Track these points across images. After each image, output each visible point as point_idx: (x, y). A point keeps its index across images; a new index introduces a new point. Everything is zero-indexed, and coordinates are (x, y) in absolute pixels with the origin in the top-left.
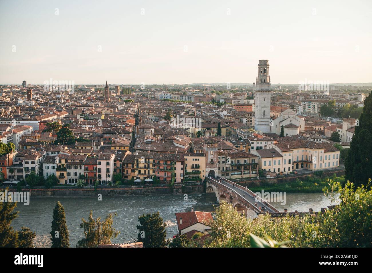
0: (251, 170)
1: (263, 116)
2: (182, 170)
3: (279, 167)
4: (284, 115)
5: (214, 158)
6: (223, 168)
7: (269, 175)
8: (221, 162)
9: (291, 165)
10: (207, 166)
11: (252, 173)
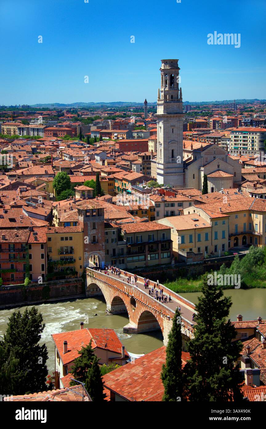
0: (160, 251)
1: (171, 160)
2: (42, 257)
3: (206, 246)
4: (206, 156)
5: (98, 233)
6: (114, 250)
7: (192, 259)
8: (110, 241)
9: (226, 241)
10: (86, 249)
11: (162, 257)
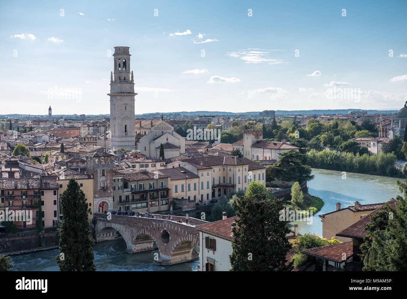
0: (160, 199)
3: (195, 195)
4: (156, 131)
6: (120, 197)
7: (186, 206)
8: (117, 188)
9: (210, 191)
10: (96, 196)
